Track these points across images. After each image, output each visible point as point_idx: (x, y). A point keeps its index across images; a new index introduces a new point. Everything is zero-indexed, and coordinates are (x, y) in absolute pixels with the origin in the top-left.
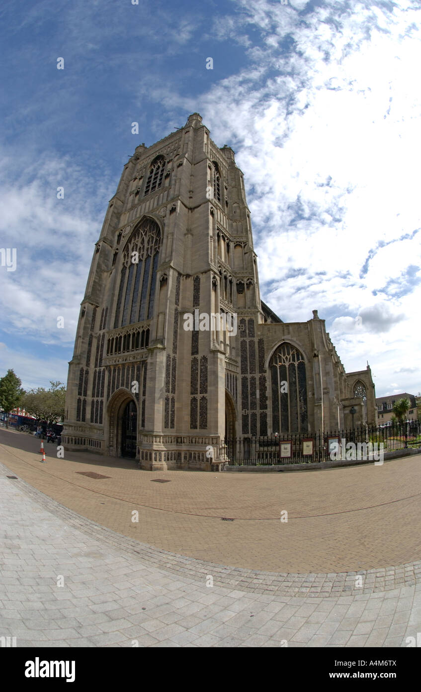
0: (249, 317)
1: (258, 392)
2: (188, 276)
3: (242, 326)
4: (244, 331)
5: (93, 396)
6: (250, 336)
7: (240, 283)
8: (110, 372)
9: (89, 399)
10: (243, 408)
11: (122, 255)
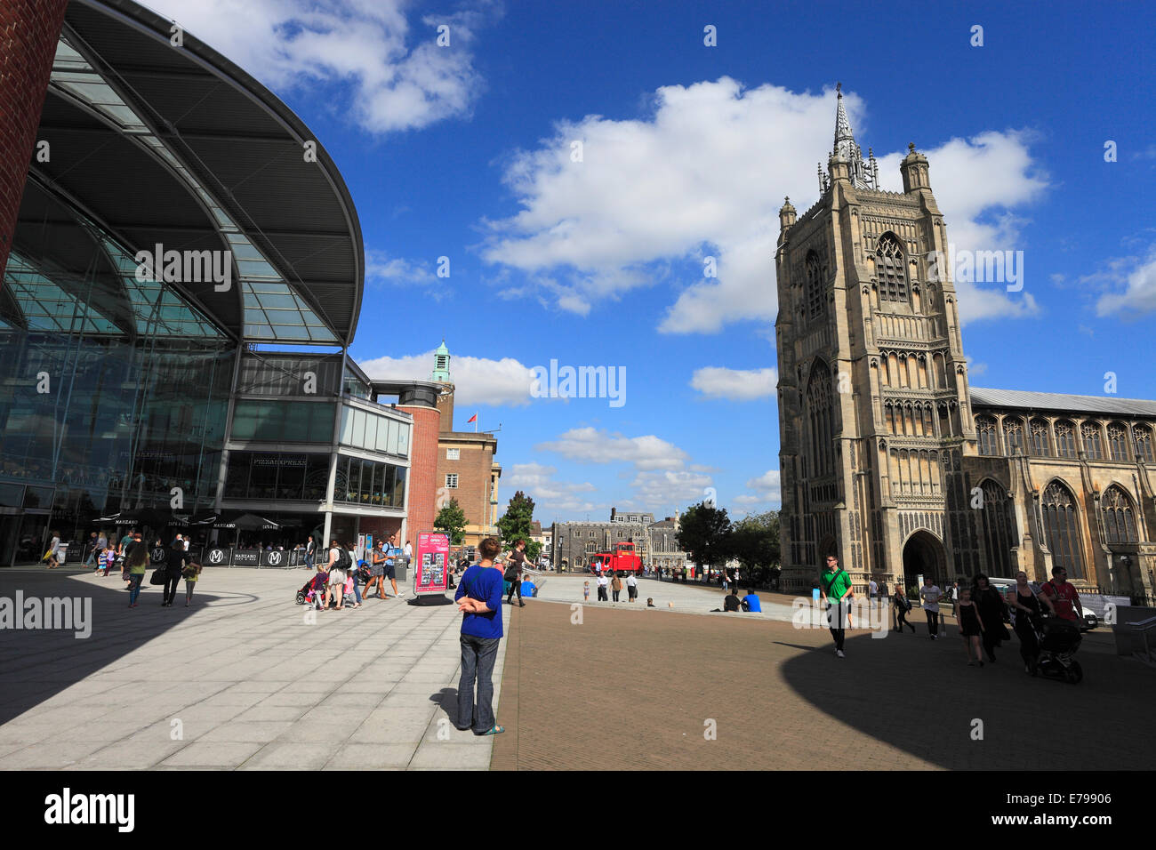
0: (954, 448)
1: (968, 529)
3: (946, 459)
4: (948, 464)
5: (806, 540)
6: (955, 470)
7: (942, 406)
8: (816, 517)
9: (803, 543)
10: (954, 546)
11: (806, 399)
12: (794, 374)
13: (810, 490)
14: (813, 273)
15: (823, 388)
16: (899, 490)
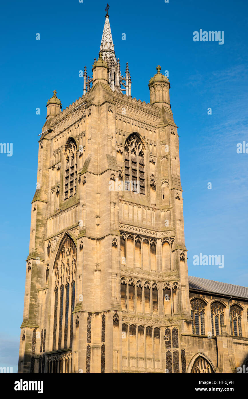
0: (173, 327)
2: (97, 314)
3: (167, 336)
4: (168, 342)
6: (174, 347)
7: (166, 288)
11: (52, 272)
12: (43, 248)
13: (46, 364)
14: (71, 158)
15: (68, 264)
16: (127, 365)
